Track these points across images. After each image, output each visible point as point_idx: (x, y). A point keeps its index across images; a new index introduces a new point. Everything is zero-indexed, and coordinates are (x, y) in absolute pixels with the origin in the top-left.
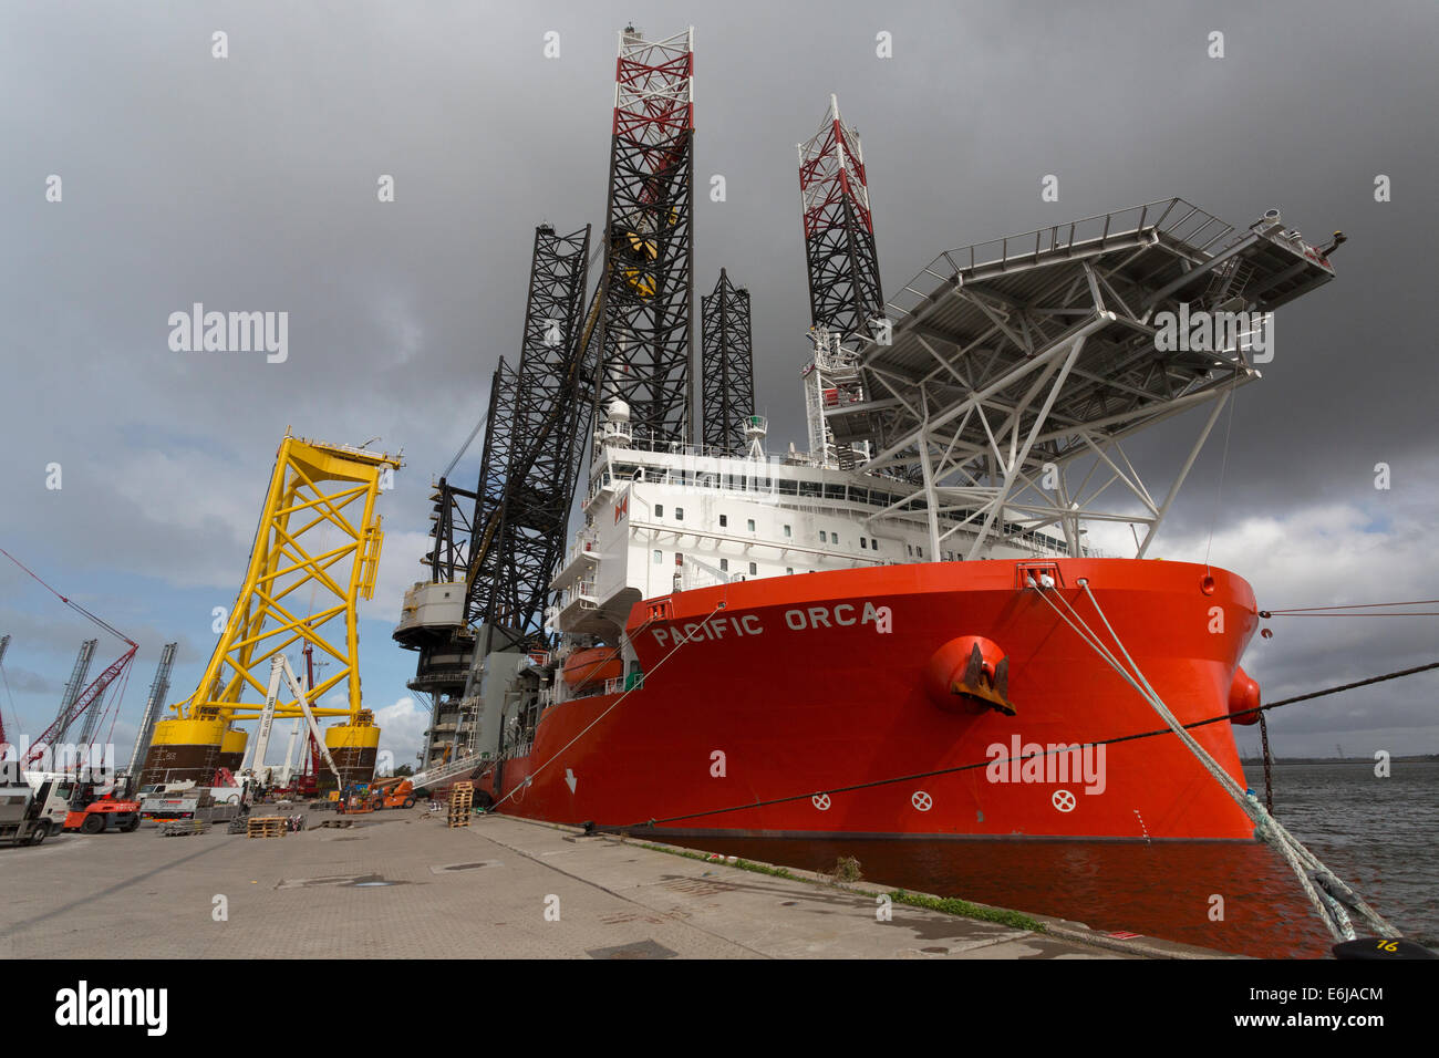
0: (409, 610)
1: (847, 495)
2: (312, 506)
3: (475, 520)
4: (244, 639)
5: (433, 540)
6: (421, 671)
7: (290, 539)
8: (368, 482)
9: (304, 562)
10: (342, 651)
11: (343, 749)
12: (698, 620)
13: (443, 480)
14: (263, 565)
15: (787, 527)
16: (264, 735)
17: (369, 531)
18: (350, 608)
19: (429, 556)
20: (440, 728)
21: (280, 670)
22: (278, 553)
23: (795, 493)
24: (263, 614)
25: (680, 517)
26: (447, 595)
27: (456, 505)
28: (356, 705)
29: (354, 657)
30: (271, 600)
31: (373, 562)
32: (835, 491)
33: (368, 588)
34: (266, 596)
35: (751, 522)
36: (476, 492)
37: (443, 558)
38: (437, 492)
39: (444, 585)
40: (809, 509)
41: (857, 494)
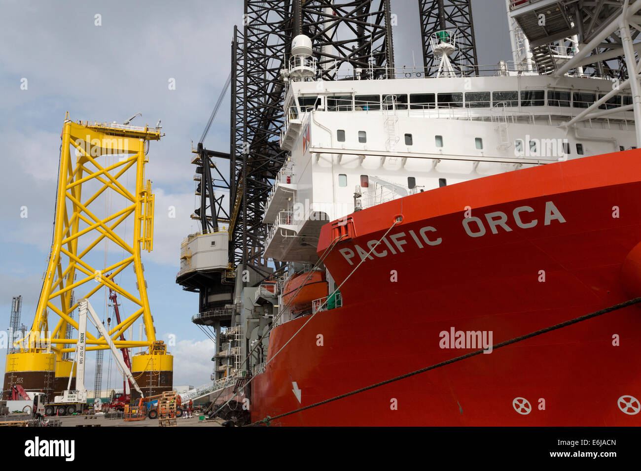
0: (185, 258)
1: (546, 100)
2: (95, 177)
3: (231, 177)
4: (62, 287)
5: (199, 198)
6: (203, 308)
7: (84, 208)
8: (136, 152)
9: (96, 224)
10: (135, 295)
11: (145, 373)
12: (377, 235)
13: (200, 146)
14: (65, 229)
15: (479, 140)
16: (81, 363)
17: (142, 194)
18: (136, 259)
19: (197, 212)
20: (222, 354)
21: (85, 311)
22: (77, 219)
23: (488, 105)
24: (73, 269)
25: (363, 140)
26: (213, 243)
27: (214, 167)
28: (151, 337)
29: (145, 299)
30: (77, 258)
31: (149, 220)
32: (533, 98)
33: (148, 242)
34: (73, 256)
35: (439, 138)
36: (229, 152)
37: (208, 212)
38: (197, 156)
39: (211, 236)
40: (501, 119)
41: (557, 98)
